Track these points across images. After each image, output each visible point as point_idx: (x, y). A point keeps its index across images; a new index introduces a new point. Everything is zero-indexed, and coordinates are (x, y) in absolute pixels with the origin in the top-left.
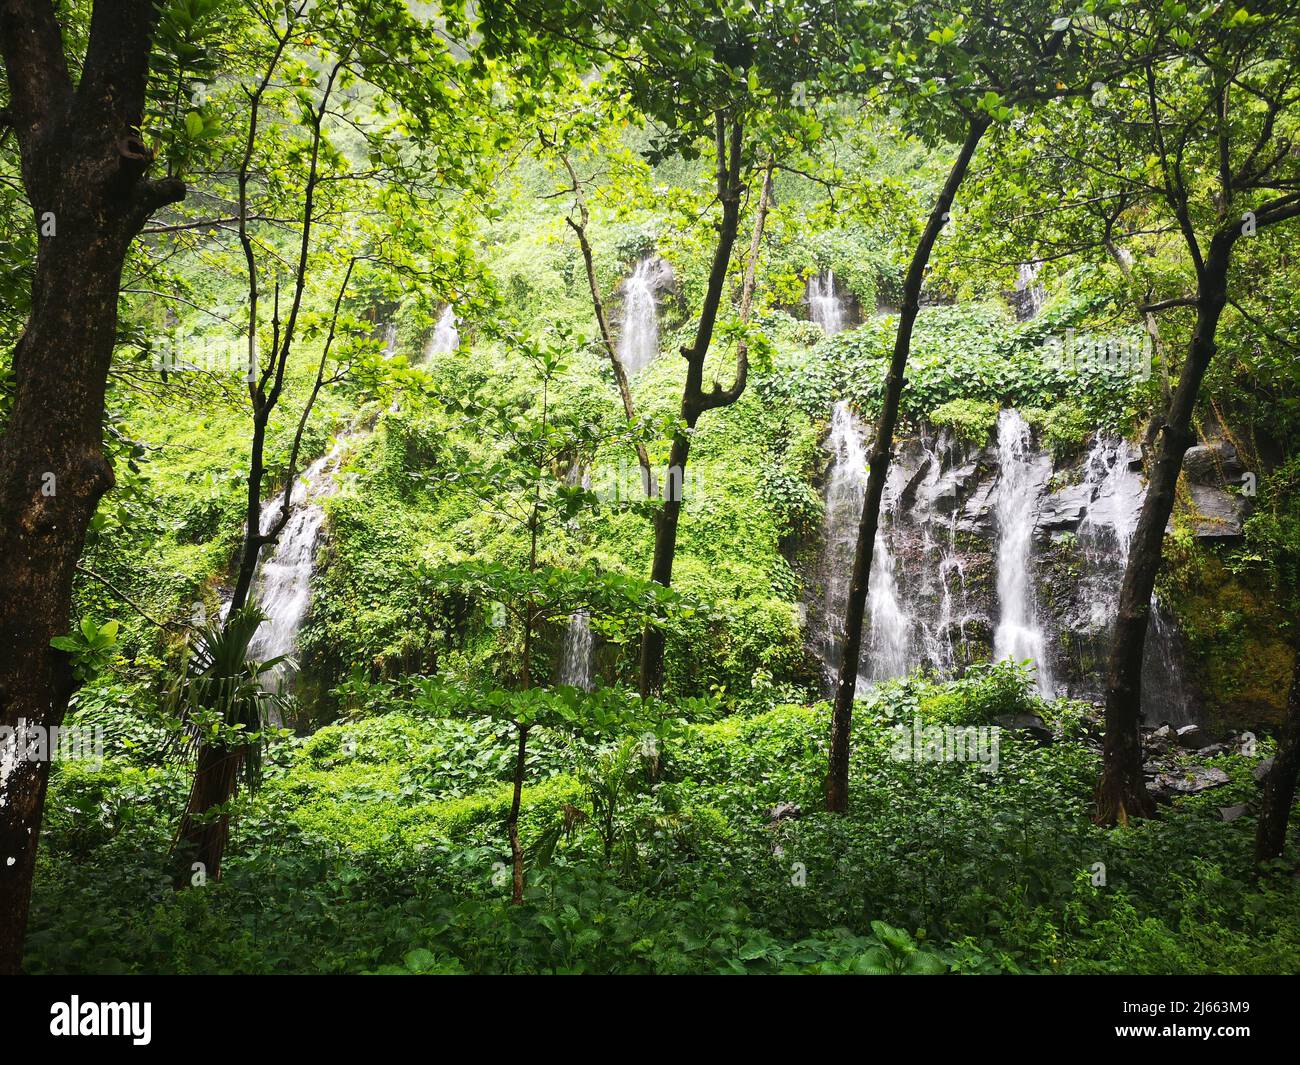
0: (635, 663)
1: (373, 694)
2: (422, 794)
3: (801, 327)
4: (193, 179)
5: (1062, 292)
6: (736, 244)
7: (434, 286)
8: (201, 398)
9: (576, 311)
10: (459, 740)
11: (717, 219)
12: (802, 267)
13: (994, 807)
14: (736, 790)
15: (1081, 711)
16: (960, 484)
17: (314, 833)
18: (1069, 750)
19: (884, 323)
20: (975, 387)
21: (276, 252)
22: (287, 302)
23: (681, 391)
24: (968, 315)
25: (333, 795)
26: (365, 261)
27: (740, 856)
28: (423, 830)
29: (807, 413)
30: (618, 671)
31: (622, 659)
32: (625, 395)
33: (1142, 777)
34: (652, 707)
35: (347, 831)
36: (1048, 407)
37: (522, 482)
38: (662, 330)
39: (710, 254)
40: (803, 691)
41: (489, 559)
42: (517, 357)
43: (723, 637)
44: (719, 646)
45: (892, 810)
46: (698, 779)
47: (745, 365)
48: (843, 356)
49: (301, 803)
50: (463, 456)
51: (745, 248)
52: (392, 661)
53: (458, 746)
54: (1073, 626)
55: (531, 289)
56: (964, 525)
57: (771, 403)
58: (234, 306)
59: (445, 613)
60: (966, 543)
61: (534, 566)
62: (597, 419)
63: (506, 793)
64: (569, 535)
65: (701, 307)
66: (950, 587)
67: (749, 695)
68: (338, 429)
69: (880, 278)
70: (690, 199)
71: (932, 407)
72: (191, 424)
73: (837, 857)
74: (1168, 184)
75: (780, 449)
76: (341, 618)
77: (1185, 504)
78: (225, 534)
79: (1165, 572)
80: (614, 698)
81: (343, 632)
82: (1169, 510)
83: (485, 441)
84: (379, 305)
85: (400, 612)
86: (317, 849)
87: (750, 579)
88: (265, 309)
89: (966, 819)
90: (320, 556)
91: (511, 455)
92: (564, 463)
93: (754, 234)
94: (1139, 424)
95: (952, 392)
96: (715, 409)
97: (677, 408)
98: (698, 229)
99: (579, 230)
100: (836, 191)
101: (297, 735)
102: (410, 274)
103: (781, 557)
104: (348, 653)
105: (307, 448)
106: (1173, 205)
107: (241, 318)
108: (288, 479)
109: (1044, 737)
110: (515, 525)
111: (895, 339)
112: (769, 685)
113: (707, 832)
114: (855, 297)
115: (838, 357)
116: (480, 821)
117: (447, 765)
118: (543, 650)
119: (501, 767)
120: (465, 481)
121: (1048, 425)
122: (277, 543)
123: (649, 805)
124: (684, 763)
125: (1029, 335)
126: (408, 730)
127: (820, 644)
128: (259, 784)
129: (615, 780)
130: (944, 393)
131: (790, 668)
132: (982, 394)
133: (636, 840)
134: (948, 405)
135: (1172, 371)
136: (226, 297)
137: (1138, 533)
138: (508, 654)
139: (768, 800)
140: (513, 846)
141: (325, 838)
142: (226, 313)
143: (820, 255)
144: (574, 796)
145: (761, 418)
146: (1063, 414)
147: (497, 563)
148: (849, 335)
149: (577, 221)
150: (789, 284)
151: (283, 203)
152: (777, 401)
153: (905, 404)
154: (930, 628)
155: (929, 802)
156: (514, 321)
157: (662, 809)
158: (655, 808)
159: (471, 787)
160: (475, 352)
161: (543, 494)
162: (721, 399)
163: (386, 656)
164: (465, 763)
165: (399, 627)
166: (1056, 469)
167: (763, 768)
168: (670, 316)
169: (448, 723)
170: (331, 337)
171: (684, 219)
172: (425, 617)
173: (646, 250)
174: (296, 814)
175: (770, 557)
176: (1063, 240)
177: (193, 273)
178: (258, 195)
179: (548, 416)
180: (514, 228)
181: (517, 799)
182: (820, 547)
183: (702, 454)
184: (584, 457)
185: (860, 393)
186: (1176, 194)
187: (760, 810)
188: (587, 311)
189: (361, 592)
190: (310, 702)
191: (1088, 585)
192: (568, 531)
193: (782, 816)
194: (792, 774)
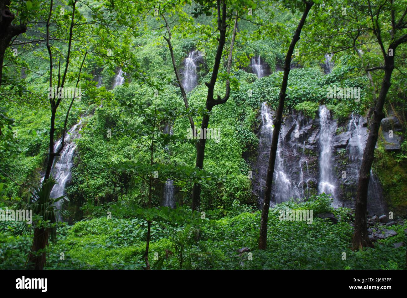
0: (190, 198)
1: (95, 209)
2: (114, 246)
3: (250, 75)
4: (31, 25)
5: (339, 64)
6: (225, 46)
7: (115, 61)
8: (34, 104)
9: (167, 70)
10: (127, 226)
11: (218, 36)
12: (249, 54)
13: (317, 245)
14: (227, 243)
15: (347, 211)
16: (306, 132)
17: (76, 259)
18: (343, 225)
19: (278, 74)
20: (311, 97)
21: (60, 51)
22: (63, 69)
23: (206, 99)
24: (308, 72)
25: (82, 246)
26: (91, 53)
27: (228, 266)
28: (115, 258)
29: (252, 106)
30: (184, 202)
31: (185, 197)
32: (185, 100)
33: (367, 234)
34: (196, 214)
35: (88, 258)
36: (336, 104)
37: (147, 132)
38: (198, 77)
39: (216, 49)
40: (251, 207)
41: (136, 161)
42: (145, 87)
43: (222, 189)
44: (221, 192)
45: (282, 248)
46: (213, 239)
47: (229, 89)
48: (265, 86)
49: (71, 248)
50: (126, 123)
51: (228, 47)
52: (102, 198)
53: (126, 229)
54: (345, 182)
55: (151, 62)
56: (308, 146)
57: (239, 103)
58: (45, 71)
59: (121, 181)
60: (309, 153)
61: (152, 163)
62: (175, 109)
63: (144, 245)
64: (165, 152)
65: (213, 68)
66: (303, 169)
67: (232, 209)
68: (81, 114)
69: (277, 58)
70: (208, 29)
71: (296, 104)
72: (30, 113)
73: (263, 265)
74: (374, 27)
75: (242, 120)
76: (83, 183)
77: (381, 138)
78: (42, 153)
79: (375, 162)
80: (182, 211)
81: (84, 188)
82: (376, 140)
83: (134, 118)
84: (96, 69)
85: (104, 181)
86: (77, 264)
87: (232, 167)
88: (55, 71)
89: (308, 250)
90: (75, 161)
91: (143, 123)
92: (163, 125)
93: (232, 42)
94: (366, 110)
95: (303, 99)
96: (218, 105)
97: (204, 105)
98: (211, 39)
99: (168, 41)
100: (261, 27)
101: (69, 224)
102: (106, 57)
103: (243, 159)
104: (86, 195)
105: (70, 121)
106: (376, 34)
107: (47, 75)
108: (63, 132)
109: (335, 221)
110: (146, 148)
111: (282, 80)
112: (239, 205)
113: (216, 258)
114: (268, 65)
115: (263, 86)
116: (135, 255)
117: (122, 236)
118: (156, 194)
119: (142, 236)
120: (127, 133)
121: (336, 110)
122: (60, 155)
123: (196, 249)
124: (208, 234)
125: (329, 79)
126: (108, 223)
127: (257, 190)
128: (56, 242)
129: (183, 240)
130: (300, 99)
131: (246, 199)
132: (313, 100)
133: (191, 261)
134: (302, 104)
135: (377, 92)
136: (42, 67)
137: (366, 149)
138: (143, 196)
139: (238, 246)
140: (147, 264)
141: (80, 261)
142: (42, 73)
143: (255, 50)
144: (169, 246)
145: (235, 108)
146: (341, 107)
147: (139, 162)
148: (267, 79)
149: (168, 38)
150: (245, 60)
151: (62, 33)
152: (241, 102)
153: (286, 103)
154: (296, 184)
155: (295, 245)
156: (145, 74)
157: (200, 250)
158: (198, 250)
159: (131, 243)
160: (130, 85)
161: (155, 137)
162: (220, 101)
163: (99, 196)
164: (129, 235)
165: (104, 186)
166: (339, 126)
167: (237, 235)
168: (201, 72)
169: (122, 221)
170: (78, 81)
171: (207, 36)
172: (113, 182)
173: (193, 48)
174: (69, 252)
175: (239, 159)
176: (339, 46)
177: (30, 59)
178: (53, 31)
179: (157, 108)
180: (145, 40)
181: (147, 247)
182: (257, 155)
183: (214, 122)
184: (170, 123)
185: (271, 99)
186: (377, 30)
187: (235, 250)
188: (171, 70)
189: (90, 173)
190: (73, 213)
191: (349, 167)
192: (165, 151)
193: (243, 252)
194: (247, 237)
